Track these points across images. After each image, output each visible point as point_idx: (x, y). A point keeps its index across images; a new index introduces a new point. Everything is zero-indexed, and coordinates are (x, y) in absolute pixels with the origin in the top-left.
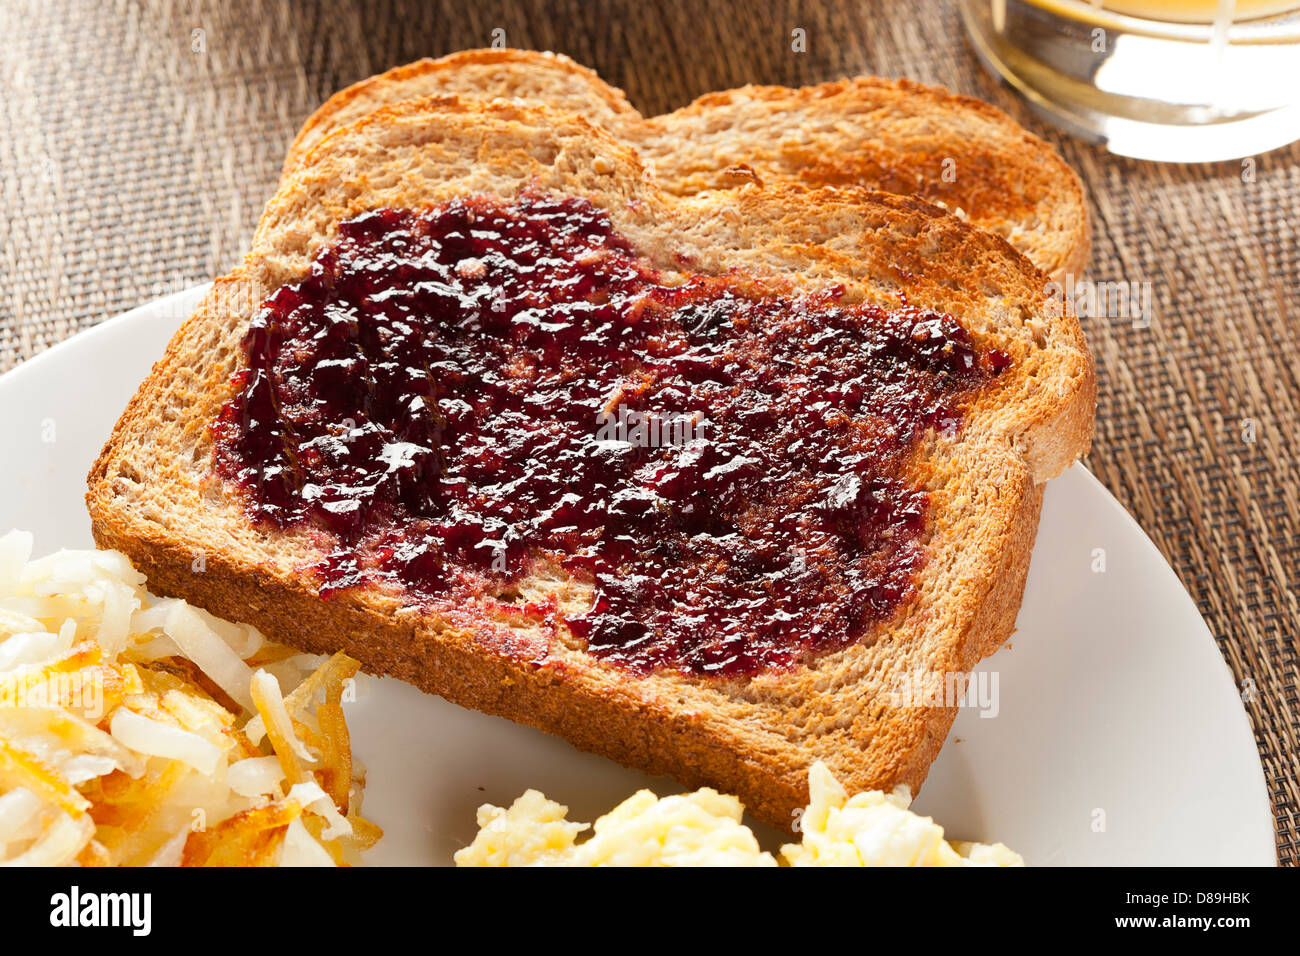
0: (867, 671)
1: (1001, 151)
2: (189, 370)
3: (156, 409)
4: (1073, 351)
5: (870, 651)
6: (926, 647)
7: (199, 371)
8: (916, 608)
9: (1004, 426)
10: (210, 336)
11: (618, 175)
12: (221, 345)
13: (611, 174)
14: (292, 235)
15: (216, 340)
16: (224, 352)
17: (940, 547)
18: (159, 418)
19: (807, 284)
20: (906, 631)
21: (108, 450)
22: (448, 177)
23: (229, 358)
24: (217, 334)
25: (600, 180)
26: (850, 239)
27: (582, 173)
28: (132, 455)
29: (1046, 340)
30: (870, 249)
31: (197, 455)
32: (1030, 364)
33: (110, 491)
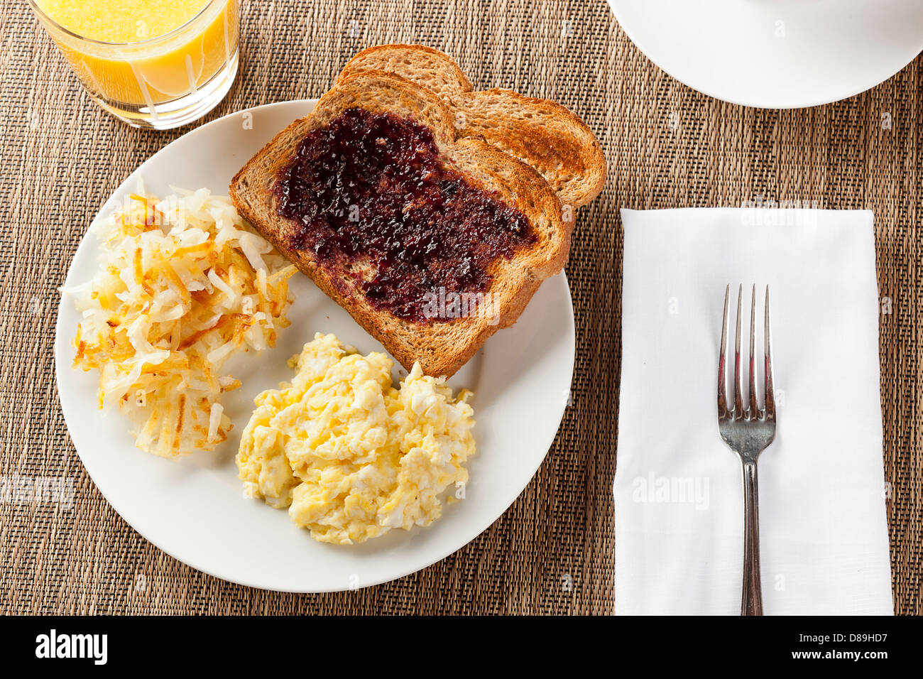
0: (447, 334)
1: (583, 145)
2: (277, 150)
3: (262, 161)
5: (451, 328)
6: (468, 333)
7: (280, 151)
9: (525, 263)
10: (288, 140)
11: (442, 122)
12: (290, 144)
13: (439, 121)
14: (328, 109)
15: (289, 142)
16: (290, 146)
18: (262, 165)
19: (491, 185)
20: (465, 324)
21: (241, 171)
22: (387, 103)
23: (291, 150)
24: (291, 139)
25: (436, 122)
26: (507, 173)
27: (431, 117)
28: (248, 175)
29: (553, 237)
30: (512, 180)
31: (270, 182)
32: (543, 243)
33: (237, 187)
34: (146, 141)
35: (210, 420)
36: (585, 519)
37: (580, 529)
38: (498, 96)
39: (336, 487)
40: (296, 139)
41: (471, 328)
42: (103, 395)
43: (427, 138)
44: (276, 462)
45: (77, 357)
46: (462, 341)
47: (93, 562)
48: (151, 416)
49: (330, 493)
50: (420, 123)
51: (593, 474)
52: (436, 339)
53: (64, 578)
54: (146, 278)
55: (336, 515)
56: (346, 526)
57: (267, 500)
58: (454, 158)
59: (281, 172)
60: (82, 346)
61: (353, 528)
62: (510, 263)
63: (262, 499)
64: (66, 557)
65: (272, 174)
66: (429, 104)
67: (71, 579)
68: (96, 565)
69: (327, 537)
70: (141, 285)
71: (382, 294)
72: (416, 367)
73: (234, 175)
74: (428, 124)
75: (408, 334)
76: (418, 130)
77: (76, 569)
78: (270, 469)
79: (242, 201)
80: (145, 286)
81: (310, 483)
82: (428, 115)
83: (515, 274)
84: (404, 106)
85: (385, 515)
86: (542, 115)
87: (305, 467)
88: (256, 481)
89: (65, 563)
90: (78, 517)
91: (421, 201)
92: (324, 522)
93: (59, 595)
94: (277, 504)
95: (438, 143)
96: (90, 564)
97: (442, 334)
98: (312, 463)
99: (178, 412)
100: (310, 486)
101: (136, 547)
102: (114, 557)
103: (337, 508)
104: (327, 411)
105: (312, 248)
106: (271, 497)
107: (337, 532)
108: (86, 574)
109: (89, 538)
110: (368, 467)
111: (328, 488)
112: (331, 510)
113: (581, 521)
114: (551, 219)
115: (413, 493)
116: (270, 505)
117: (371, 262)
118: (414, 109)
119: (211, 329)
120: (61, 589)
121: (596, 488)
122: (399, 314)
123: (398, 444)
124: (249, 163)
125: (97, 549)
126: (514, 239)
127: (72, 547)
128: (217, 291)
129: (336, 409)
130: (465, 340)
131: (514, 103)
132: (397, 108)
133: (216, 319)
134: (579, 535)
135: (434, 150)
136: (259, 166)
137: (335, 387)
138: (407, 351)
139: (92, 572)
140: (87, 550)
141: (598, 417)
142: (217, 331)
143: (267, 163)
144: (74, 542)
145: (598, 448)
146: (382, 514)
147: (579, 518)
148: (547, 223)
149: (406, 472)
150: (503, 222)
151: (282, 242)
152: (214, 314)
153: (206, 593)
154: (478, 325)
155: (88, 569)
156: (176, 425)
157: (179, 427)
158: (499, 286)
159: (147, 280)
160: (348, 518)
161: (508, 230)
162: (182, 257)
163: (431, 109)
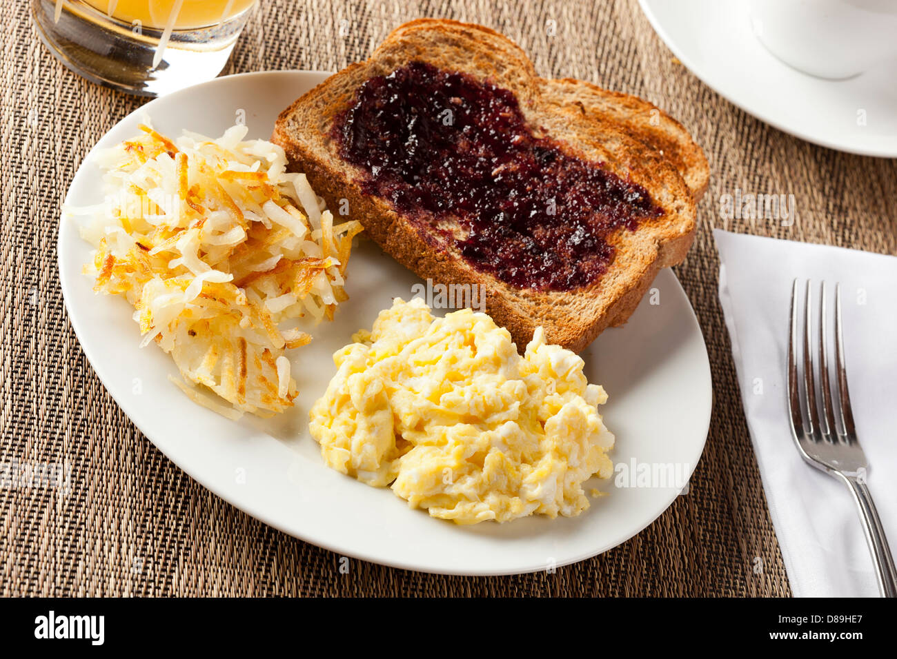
0: (569, 303)
1: (681, 144)
2: (331, 92)
3: (314, 101)
4: (690, 218)
5: (573, 297)
6: (596, 303)
7: (335, 94)
8: (597, 288)
9: (654, 235)
10: (345, 82)
11: (527, 87)
12: (347, 88)
13: (525, 86)
14: (389, 58)
15: (346, 85)
16: (347, 91)
17: (613, 270)
18: (314, 105)
19: (595, 156)
20: (590, 294)
21: (289, 109)
22: (458, 63)
23: (349, 94)
24: (347, 83)
25: (519, 87)
26: (613, 146)
27: (513, 81)
28: (299, 113)
29: (681, 211)
30: (620, 154)
31: (325, 125)
32: (671, 217)
33: (286, 123)
34: (124, 107)
35: (279, 374)
36: (740, 551)
37: (736, 562)
38: (574, 86)
39: (471, 442)
40: (353, 84)
41: (600, 297)
42: (150, 312)
43: (512, 102)
44: (381, 417)
45: (102, 276)
46: (589, 311)
47: (120, 542)
48: (210, 350)
49: (465, 449)
50: (501, 87)
51: (736, 506)
52: (556, 308)
53: (81, 557)
54: (191, 193)
55: (470, 481)
56: (482, 497)
57: (361, 475)
58: (546, 127)
59: (338, 116)
60: (111, 260)
61: (492, 498)
62: (633, 234)
63: (352, 473)
64: (82, 533)
65: (326, 117)
66: (510, 68)
67: (92, 559)
68: (124, 545)
69: (457, 511)
70: (185, 201)
71: (481, 255)
72: (539, 333)
73: (281, 112)
74: (510, 89)
75: (519, 302)
76: (499, 93)
77: (98, 547)
78: (371, 428)
79: (293, 138)
80: (190, 202)
81: (428, 444)
82: (510, 79)
83: (644, 246)
84: (478, 68)
85: (535, 484)
86: (627, 110)
87: (419, 427)
88: (347, 446)
89: (81, 539)
90: (92, 488)
91: (513, 166)
92: (454, 490)
93: (78, 575)
94: (376, 479)
95: (524, 108)
96: (116, 544)
97: (563, 303)
98: (430, 421)
99: (239, 354)
100: (431, 447)
101: (177, 530)
102: (147, 538)
103: (470, 473)
104: (440, 365)
105: (389, 197)
106: (367, 470)
107: (473, 504)
108: (112, 555)
109: (110, 513)
110: (510, 424)
111: (463, 443)
112: (463, 475)
113: (735, 553)
114: (676, 193)
115: (562, 465)
116: (364, 482)
117: (461, 223)
118: (491, 72)
119: (267, 273)
120: (80, 569)
121: (744, 520)
122: (506, 278)
123: (536, 409)
124: (298, 102)
125: (123, 527)
126: (635, 210)
127: (89, 522)
128: (277, 227)
129: (454, 360)
130: (593, 310)
131: (594, 94)
132: (469, 68)
133: (272, 262)
134: (738, 568)
135: (520, 116)
136: (311, 107)
137: (446, 341)
138: (523, 318)
139: (119, 552)
140: (109, 527)
141: (727, 448)
142: (273, 276)
143: (321, 104)
144: (90, 517)
145: (734, 479)
146: (530, 484)
147: (732, 550)
148: (671, 197)
149: (555, 436)
150: (617, 192)
151: (351, 185)
152: (271, 256)
153: (280, 591)
154: (608, 294)
155: (114, 550)
156: (239, 369)
157: (244, 372)
158: (626, 257)
159: (192, 196)
160: (486, 487)
161: (625, 202)
162: (231, 181)
163: (513, 72)
